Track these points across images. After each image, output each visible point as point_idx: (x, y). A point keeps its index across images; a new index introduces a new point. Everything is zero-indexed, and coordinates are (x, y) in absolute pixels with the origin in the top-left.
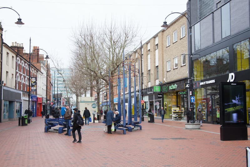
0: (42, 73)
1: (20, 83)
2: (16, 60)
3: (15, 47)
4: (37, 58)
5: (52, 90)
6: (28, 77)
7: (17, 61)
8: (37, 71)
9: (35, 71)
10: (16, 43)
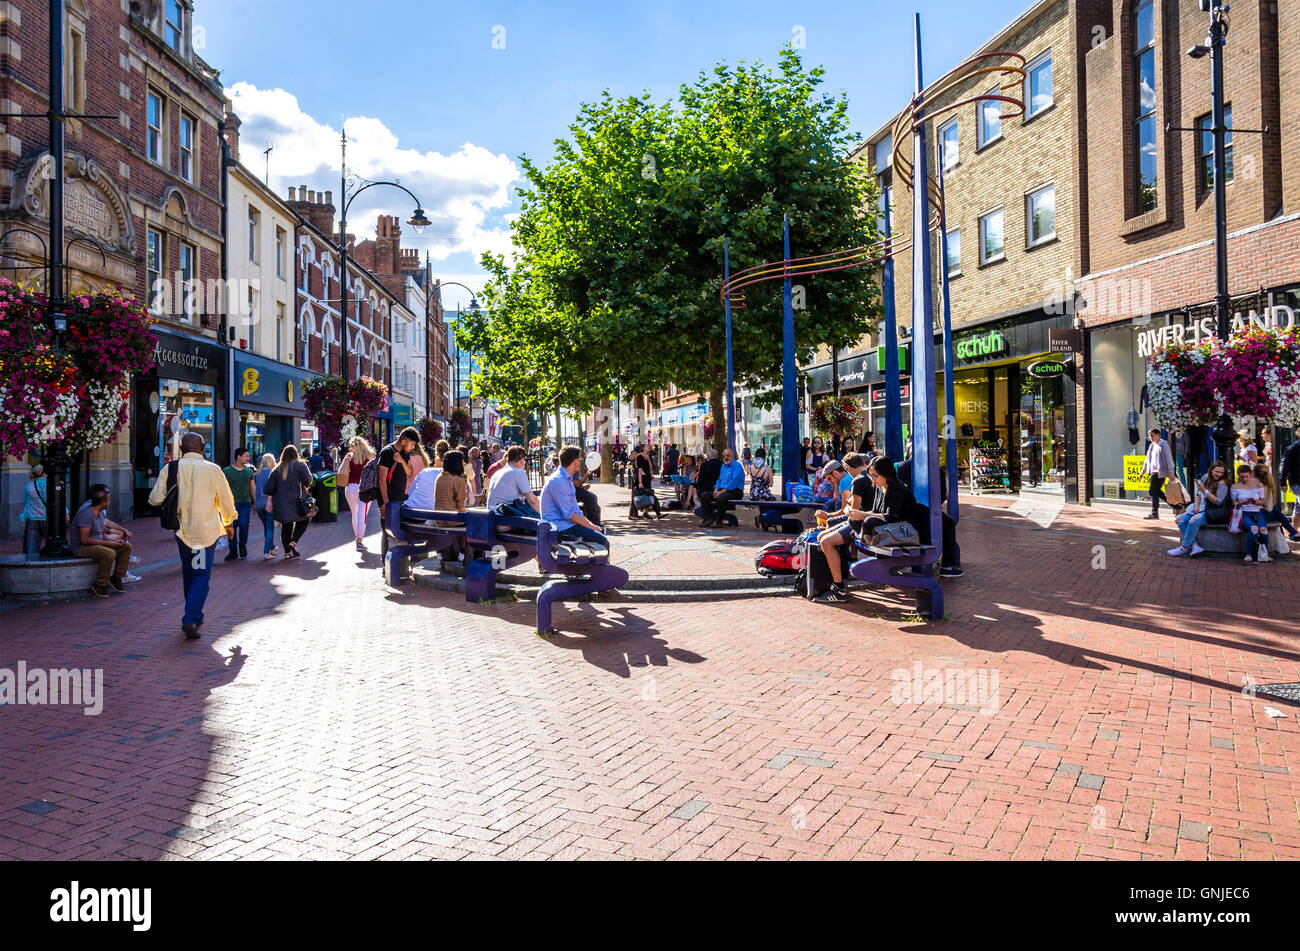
0: (411, 312)
1: (315, 344)
2: (297, 244)
3: (302, 205)
4: (391, 260)
5: (451, 379)
6: (348, 319)
7: (300, 250)
8: (391, 304)
9: (384, 302)
10: (303, 188)
